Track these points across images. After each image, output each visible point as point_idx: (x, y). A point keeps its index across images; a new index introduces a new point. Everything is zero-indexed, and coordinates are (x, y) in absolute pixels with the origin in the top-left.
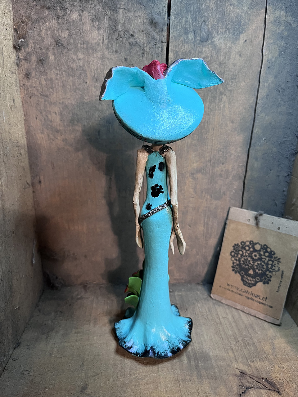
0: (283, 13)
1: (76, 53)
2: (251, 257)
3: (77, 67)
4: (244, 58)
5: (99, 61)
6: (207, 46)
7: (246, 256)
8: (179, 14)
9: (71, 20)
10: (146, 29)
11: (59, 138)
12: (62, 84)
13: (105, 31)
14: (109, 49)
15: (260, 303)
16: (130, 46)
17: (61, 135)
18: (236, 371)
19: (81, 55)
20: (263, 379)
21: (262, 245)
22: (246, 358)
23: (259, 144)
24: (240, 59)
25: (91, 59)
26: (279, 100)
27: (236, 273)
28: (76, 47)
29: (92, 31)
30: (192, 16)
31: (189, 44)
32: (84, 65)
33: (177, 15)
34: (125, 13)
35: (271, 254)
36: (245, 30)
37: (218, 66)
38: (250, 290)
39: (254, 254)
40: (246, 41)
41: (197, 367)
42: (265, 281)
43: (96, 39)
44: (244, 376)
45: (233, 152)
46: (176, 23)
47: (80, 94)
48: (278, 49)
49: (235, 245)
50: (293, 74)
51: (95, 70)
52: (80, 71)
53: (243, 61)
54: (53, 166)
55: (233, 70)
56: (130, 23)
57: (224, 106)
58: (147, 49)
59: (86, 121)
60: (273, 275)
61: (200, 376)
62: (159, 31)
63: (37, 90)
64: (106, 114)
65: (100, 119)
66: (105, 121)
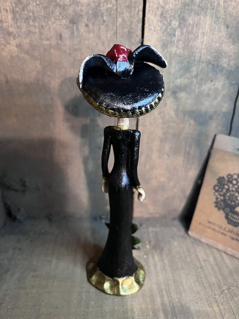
7: (233, 191)
11: (11, 43)
38: (235, 229)
64: (68, 10)
65: (61, 17)
66: (68, 21)
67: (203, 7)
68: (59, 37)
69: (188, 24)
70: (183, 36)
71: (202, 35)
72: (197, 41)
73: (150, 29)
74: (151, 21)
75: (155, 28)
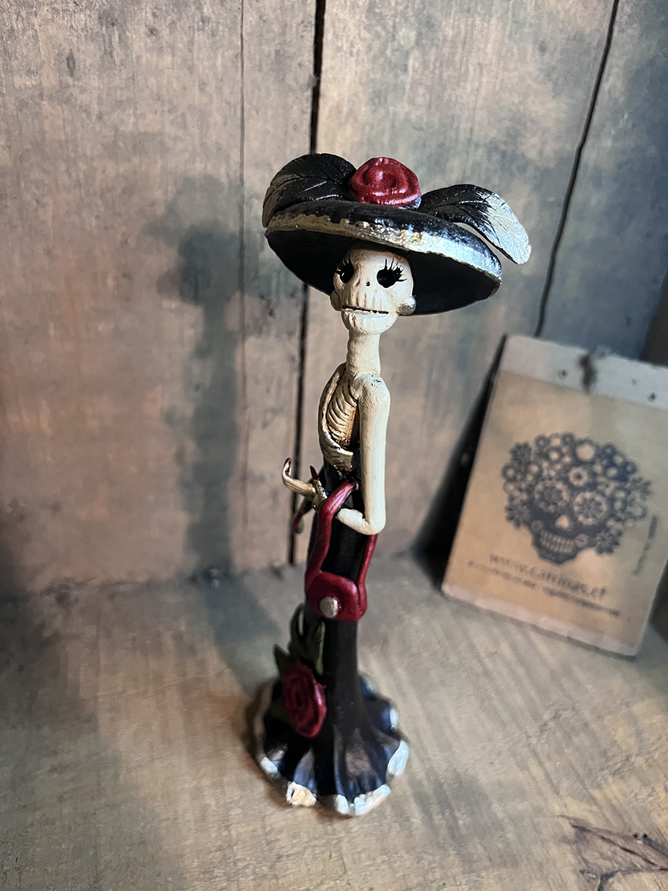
2: (566, 481)
7: (551, 478)
15: (583, 606)
18: (563, 825)
20: (637, 837)
21: (598, 447)
22: (578, 776)
23: (613, 132)
27: (518, 524)
35: (625, 473)
39: (574, 471)
41: (453, 829)
42: (601, 546)
44: (587, 838)
49: (519, 447)
60: (626, 529)
61: (468, 862)
65: (72, 5)
66: (94, 16)
68: (64, 66)
70: (427, 72)
71: (478, 70)
72: (465, 88)
73: (339, 49)
74: (342, 26)
75: (352, 46)
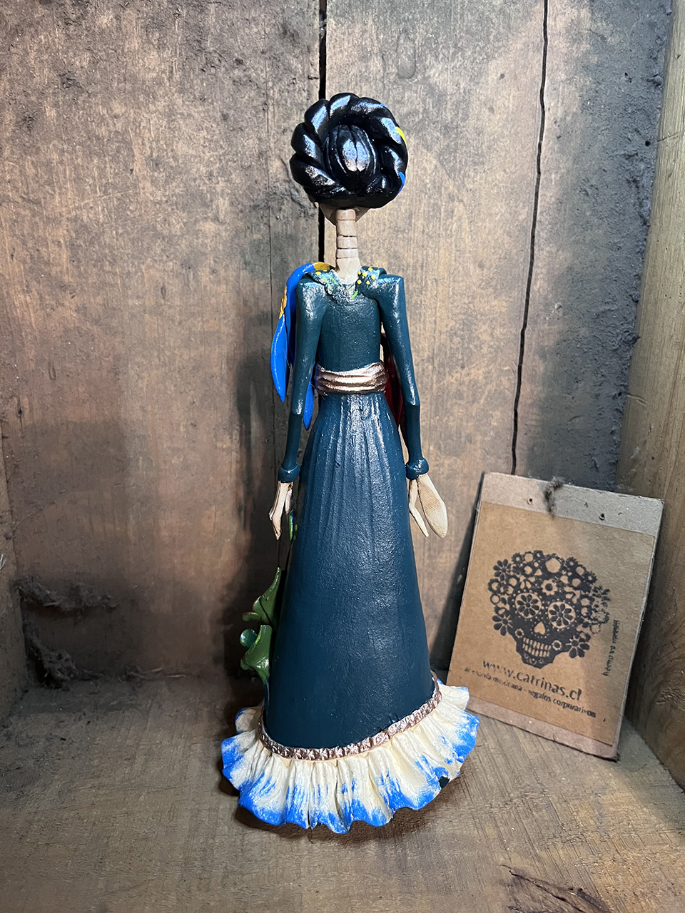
0: (585, 13)
1: (108, 103)
2: (540, 592)
3: (110, 135)
4: (500, 114)
5: (161, 121)
6: (414, 88)
7: (528, 591)
8: (347, 15)
9: (97, 29)
10: (271, 48)
11: (67, 304)
12: (73, 175)
13: (176, 53)
14: (184, 93)
15: (564, 707)
16: (234, 87)
17: (73, 297)
18: (503, 871)
19: (119, 107)
20: (572, 889)
21: (563, 561)
22: (529, 839)
23: (547, 318)
24: (492, 117)
25: (143, 116)
26: (588, 213)
27: (503, 633)
28: (107, 89)
29: (145, 51)
30: (376, 20)
31: (372, 84)
32: (126, 130)
33: (341, 16)
34: (220, 12)
35: (587, 582)
36: (499, 51)
37: (441, 133)
38: (539, 673)
39: (546, 582)
40: (502, 76)
41: (401, 861)
42: (574, 649)
43: (154, 69)
44: (524, 884)
45: (485, 337)
46: (339, 35)
47: (116, 197)
48: (577, 94)
49: (499, 563)
50: (616, 153)
51: (153, 141)
52: (117, 145)
53: (498, 122)
54: (52, 373)
55: (475, 142)
56: (234, 35)
57: (460, 226)
58: (273, 94)
59: (133, 264)
60: (594, 633)
61: (407, 886)
62: (302, 53)
63: (15, 187)
64: (179, 245)
65: (165, 258)
66: (178, 263)
67: (430, 234)
68: (160, 293)
69: (405, 265)
